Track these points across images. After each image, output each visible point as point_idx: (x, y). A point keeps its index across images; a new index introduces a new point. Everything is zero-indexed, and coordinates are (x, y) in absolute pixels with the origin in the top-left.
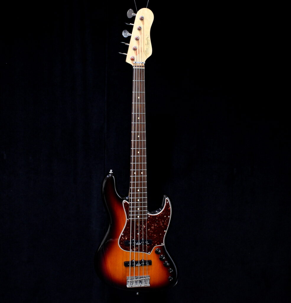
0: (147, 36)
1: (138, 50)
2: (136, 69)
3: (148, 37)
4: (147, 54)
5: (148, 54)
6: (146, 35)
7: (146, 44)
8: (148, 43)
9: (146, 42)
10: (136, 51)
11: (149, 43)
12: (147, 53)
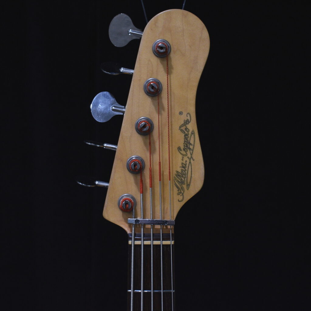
0: (184, 117)
1: (147, 173)
2: (137, 247)
3: (187, 122)
4: (185, 186)
5: (188, 185)
6: (181, 113)
7: (179, 149)
8: (187, 145)
9: (179, 139)
10: (139, 177)
11: (192, 142)
12: (182, 183)
